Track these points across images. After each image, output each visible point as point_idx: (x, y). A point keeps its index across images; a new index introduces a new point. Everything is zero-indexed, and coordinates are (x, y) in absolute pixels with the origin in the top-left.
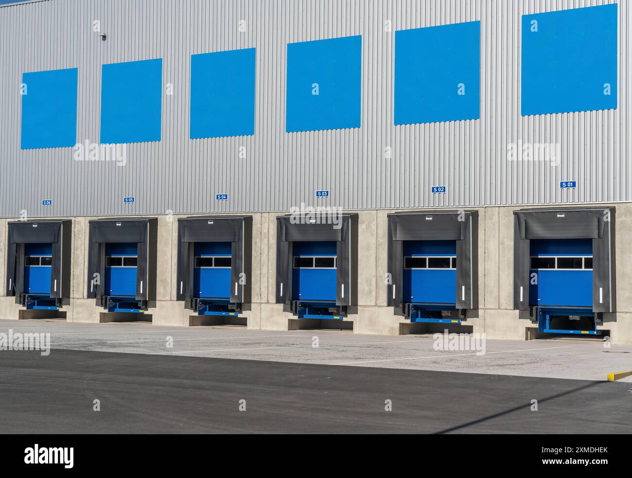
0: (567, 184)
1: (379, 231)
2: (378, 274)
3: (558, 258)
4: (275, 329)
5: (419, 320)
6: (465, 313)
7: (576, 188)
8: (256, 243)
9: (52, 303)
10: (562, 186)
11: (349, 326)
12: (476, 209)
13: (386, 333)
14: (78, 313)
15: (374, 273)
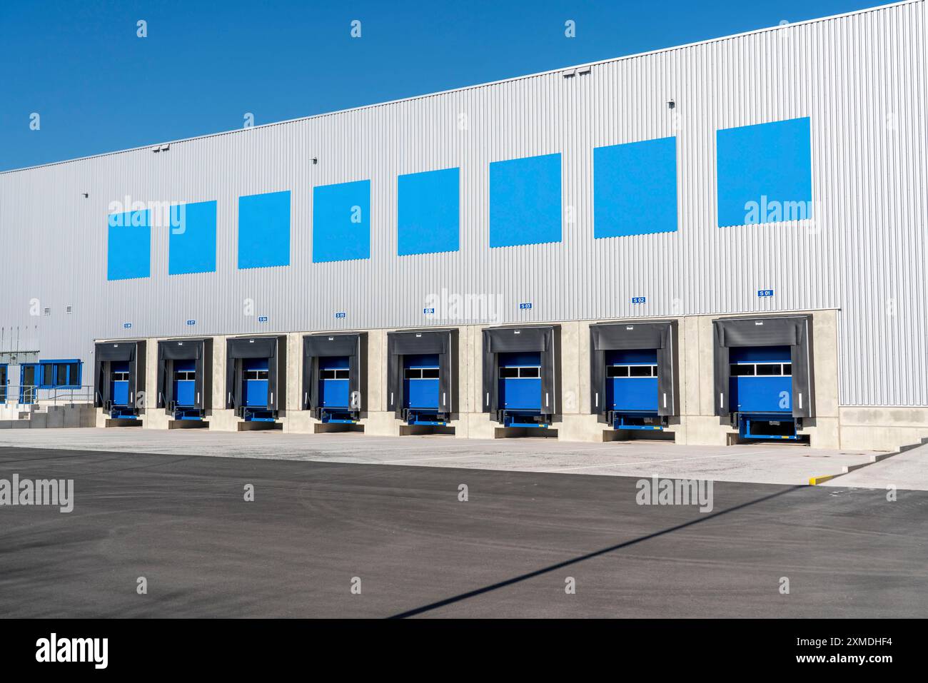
0: (764, 293)
1: (581, 341)
2: (581, 383)
3: (757, 365)
4: (483, 437)
5: (622, 427)
6: (667, 420)
7: (774, 296)
8: (462, 355)
9: (269, 415)
10: (759, 295)
11: (554, 434)
12: (676, 318)
13: (589, 440)
14: (293, 424)
15: (577, 382)
